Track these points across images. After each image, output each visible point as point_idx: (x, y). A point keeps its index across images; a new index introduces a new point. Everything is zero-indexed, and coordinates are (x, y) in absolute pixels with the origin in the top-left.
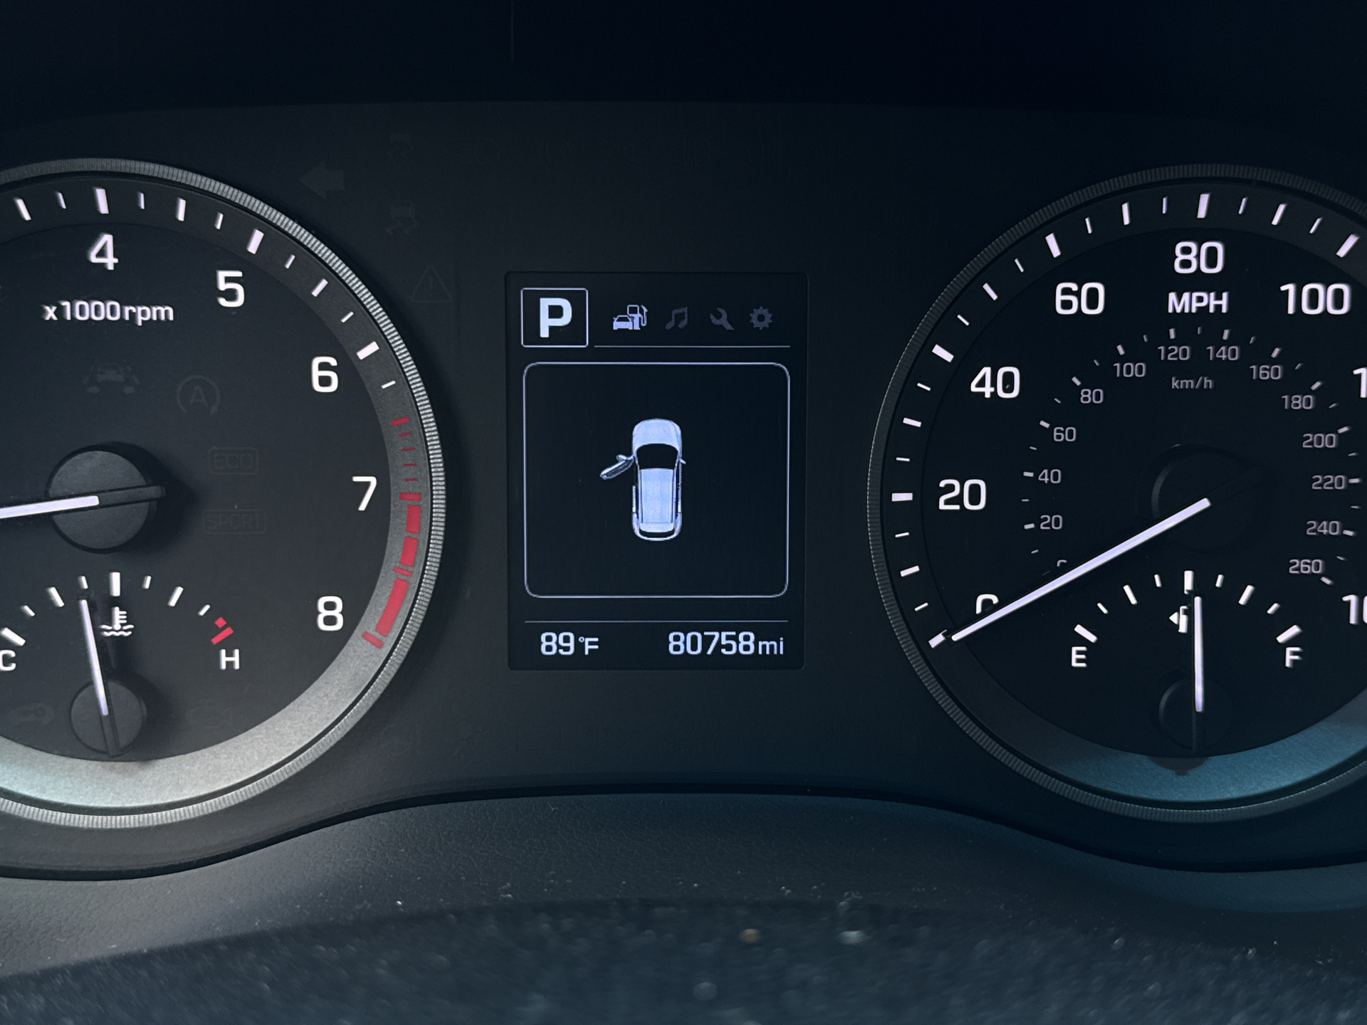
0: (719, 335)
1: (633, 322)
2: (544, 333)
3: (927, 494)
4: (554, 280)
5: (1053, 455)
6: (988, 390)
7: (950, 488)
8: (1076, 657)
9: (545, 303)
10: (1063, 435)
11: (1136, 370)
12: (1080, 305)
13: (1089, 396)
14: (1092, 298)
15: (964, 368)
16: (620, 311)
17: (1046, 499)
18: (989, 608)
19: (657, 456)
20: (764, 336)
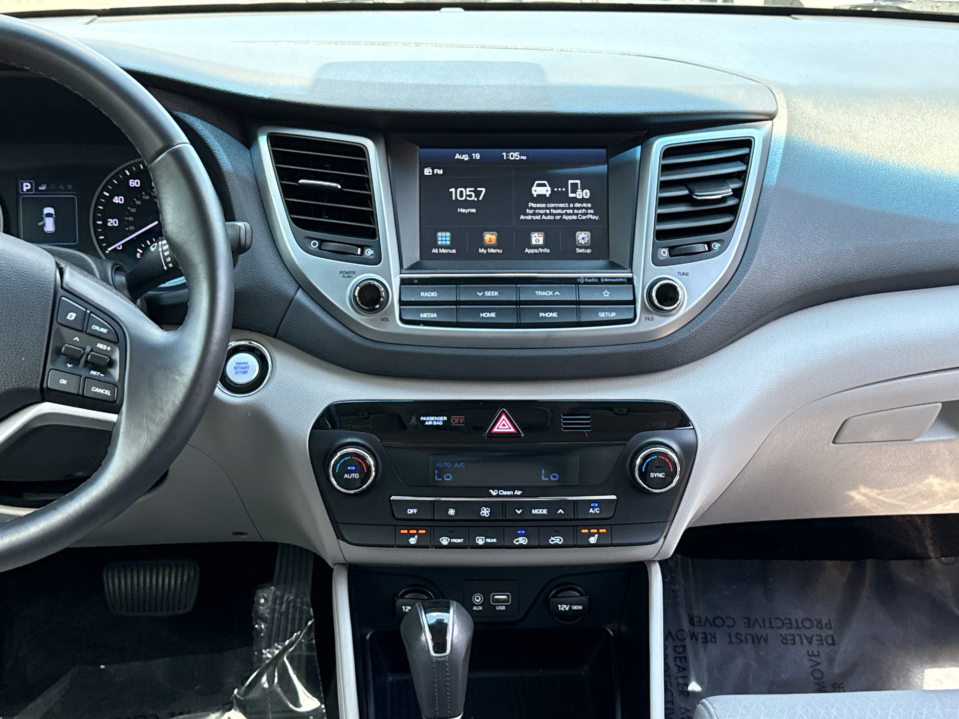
0: (61, 190)
1: (43, 188)
2: (25, 190)
3: (105, 222)
4: (26, 179)
5: (131, 214)
6: (117, 202)
7: (110, 221)
8: (138, 255)
9: (25, 184)
10: (133, 210)
11: (147, 197)
12: (135, 184)
13: (138, 203)
14: (137, 183)
15: (112, 197)
16: (41, 185)
17: (130, 223)
18: (119, 246)
19: (49, 215)
20: (71, 191)
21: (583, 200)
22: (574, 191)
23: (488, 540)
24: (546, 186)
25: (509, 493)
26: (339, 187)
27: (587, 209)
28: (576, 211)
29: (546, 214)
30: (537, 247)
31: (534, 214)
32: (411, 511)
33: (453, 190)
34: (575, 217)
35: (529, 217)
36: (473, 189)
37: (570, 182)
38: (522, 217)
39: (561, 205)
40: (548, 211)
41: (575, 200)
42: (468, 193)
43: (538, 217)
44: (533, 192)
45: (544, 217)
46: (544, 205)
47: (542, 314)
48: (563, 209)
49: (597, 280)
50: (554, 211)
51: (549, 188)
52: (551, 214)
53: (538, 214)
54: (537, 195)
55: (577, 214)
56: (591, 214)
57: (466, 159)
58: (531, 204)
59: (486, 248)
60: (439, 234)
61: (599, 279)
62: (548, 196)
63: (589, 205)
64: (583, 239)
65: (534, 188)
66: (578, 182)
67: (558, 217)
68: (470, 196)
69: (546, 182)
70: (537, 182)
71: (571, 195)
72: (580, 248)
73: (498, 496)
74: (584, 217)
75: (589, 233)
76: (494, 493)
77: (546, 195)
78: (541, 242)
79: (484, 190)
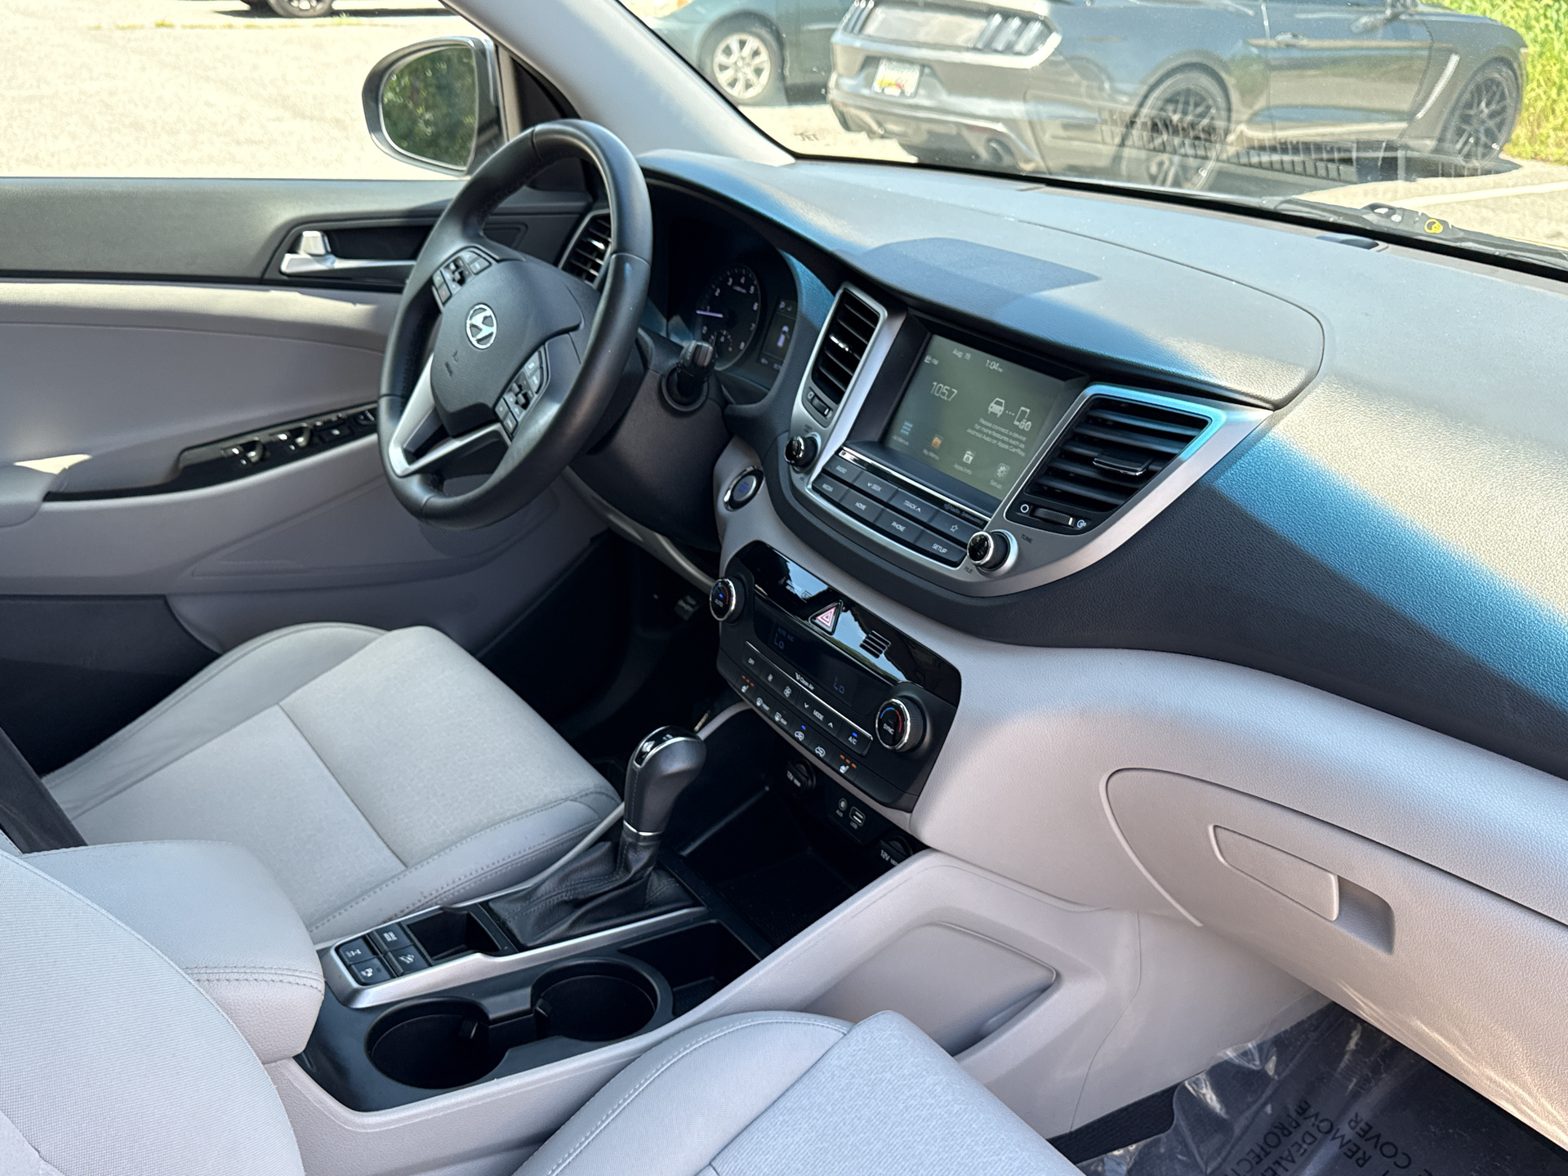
21: (1022, 432)
22: (1019, 421)
23: (782, 720)
24: (1001, 405)
25: (806, 684)
26: (847, 349)
27: (1021, 441)
28: (1011, 441)
29: (987, 435)
30: (964, 465)
31: (979, 431)
32: (751, 661)
33: (935, 383)
34: (1006, 447)
35: (973, 432)
36: (948, 388)
37: (1023, 408)
38: (969, 431)
39: (1003, 430)
40: (990, 432)
41: (1017, 429)
42: (945, 391)
43: (979, 435)
44: (989, 409)
45: (984, 437)
46: (990, 425)
47: (894, 524)
48: (1003, 434)
49: (958, 512)
50: (995, 434)
51: (1002, 409)
52: (991, 436)
53: (983, 433)
54: (991, 412)
55: (1010, 444)
56: (1020, 448)
57: (960, 356)
58: (982, 421)
59: (929, 451)
60: (906, 423)
61: (961, 510)
62: (998, 416)
63: (1024, 439)
64: (1002, 472)
65: (992, 404)
66: (1028, 410)
67: (995, 442)
68: (943, 394)
69: (1003, 401)
70: (998, 399)
71: (1016, 423)
72: (996, 481)
73: (799, 681)
74: (1014, 450)
75: (1009, 467)
76: (798, 677)
77: (997, 414)
78: (969, 462)
79: (956, 391)
